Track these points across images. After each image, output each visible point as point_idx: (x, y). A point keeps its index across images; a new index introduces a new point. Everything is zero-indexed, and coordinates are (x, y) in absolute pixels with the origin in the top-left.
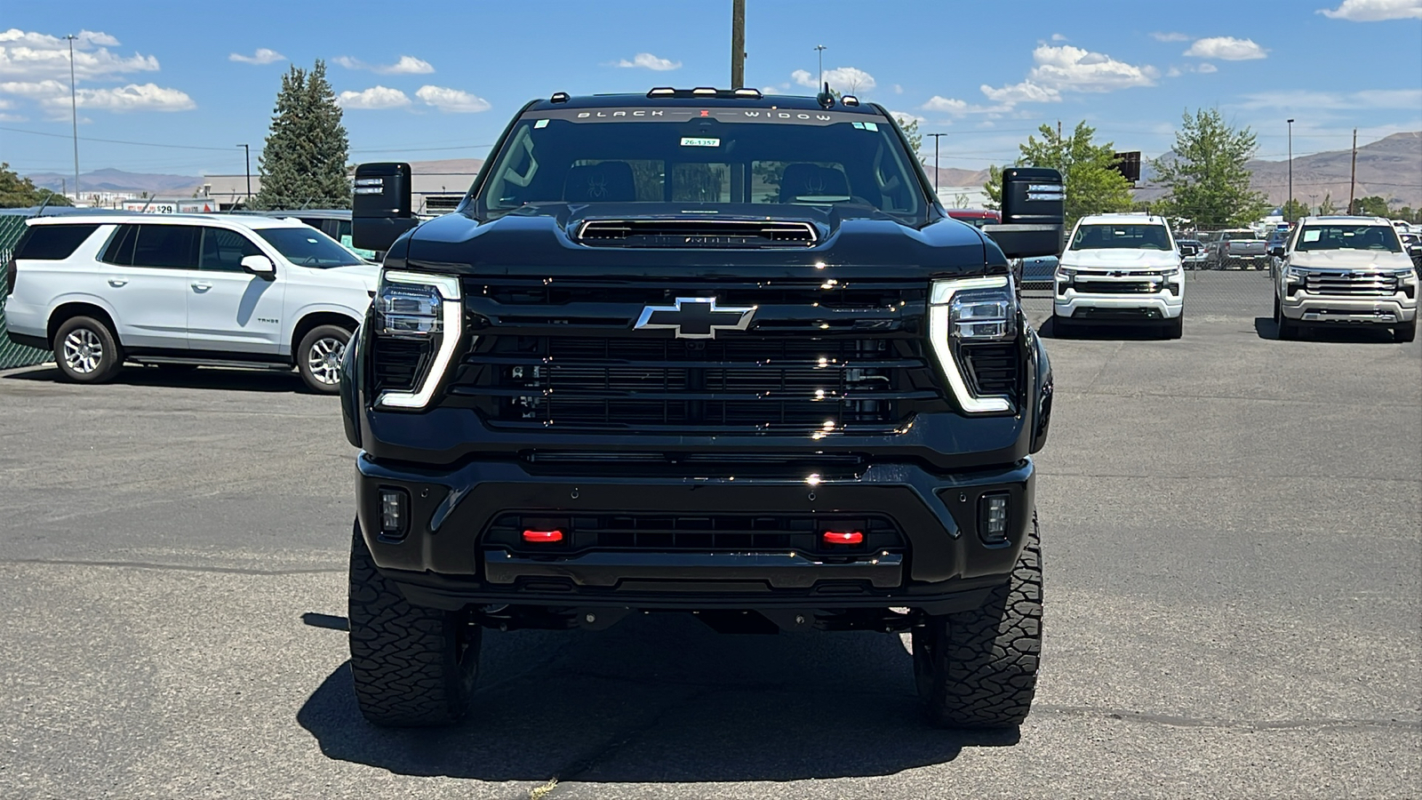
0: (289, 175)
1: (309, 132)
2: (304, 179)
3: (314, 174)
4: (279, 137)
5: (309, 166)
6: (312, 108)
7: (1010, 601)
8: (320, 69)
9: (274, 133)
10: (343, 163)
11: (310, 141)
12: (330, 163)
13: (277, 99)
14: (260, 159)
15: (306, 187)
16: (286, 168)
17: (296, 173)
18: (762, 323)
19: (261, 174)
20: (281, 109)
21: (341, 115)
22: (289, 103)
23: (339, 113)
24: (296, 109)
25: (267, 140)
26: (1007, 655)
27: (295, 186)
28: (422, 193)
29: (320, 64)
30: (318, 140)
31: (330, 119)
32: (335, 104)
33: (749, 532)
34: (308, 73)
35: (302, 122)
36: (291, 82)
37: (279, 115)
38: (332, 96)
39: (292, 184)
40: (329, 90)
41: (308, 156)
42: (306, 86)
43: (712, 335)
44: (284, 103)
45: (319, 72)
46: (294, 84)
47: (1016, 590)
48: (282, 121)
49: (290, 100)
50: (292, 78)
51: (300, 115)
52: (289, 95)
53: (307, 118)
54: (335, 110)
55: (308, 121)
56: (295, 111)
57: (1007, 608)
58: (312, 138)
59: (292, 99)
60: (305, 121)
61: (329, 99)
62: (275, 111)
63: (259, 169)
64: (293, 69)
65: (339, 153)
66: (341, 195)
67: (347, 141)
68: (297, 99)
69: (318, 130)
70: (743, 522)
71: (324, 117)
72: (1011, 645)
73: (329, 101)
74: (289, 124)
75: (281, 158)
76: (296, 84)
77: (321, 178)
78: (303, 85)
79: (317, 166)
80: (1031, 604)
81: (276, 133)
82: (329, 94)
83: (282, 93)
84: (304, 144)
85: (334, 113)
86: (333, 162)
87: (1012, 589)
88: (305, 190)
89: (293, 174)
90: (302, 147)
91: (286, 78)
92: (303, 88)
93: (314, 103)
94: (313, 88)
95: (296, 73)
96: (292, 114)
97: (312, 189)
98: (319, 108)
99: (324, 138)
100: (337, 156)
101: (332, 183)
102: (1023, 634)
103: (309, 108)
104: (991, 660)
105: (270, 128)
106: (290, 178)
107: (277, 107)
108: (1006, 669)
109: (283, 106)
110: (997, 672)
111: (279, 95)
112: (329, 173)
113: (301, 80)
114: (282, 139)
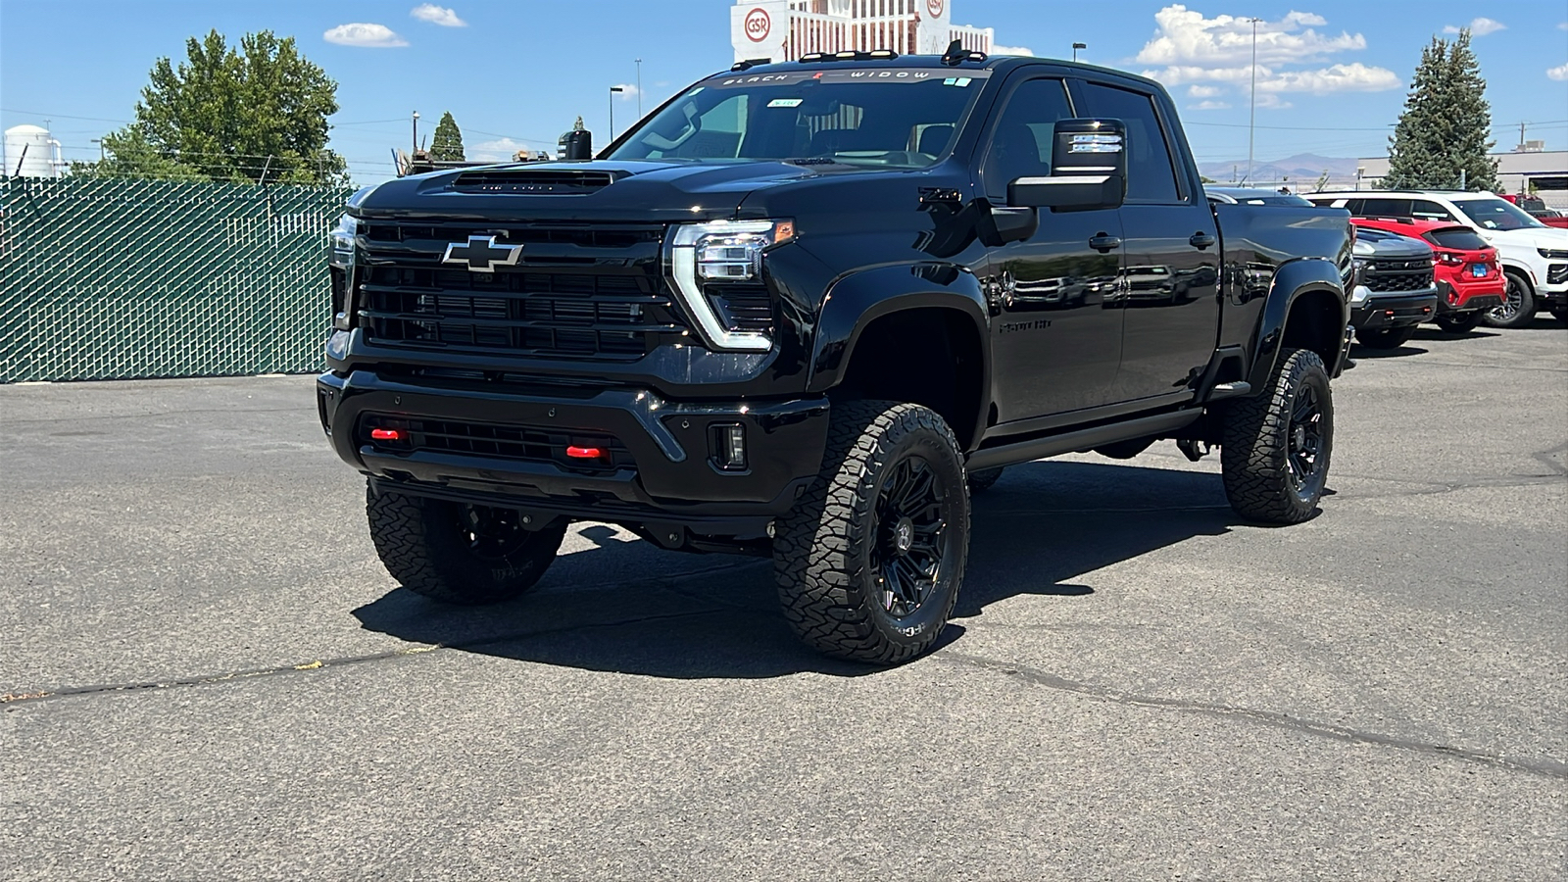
0: (1420, 155)
1: (1446, 107)
2: (1436, 160)
3: (1449, 153)
4: (1414, 115)
5: (1443, 145)
6: (1452, 81)
7: (819, 534)
8: (1464, 39)
9: (1408, 110)
10: (1482, 140)
11: (1446, 118)
12: (1467, 140)
13: (1416, 74)
14: (1390, 139)
15: (1437, 167)
16: (1417, 147)
17: (1427, 152)
18: (527, 259)
19: (1390, 155)
20: (1419, 83)
21: (1484, 87)
22: (1427, 77)
23: (1482, 85)
24: (1434, 83)
25: (1400, 118)
26: (819, 586)
27: (1425, 166)
28: (1524, 174)
29: (1464, 33)
30: (1455, 116)
31: (1470, 93)
32: (1478, 76)
33: (520, 442)
34: (1451, 43)
35: (1439, 96)
36: (1431, 54)
37: (1415, 90)
38: (1475, 67)
39: (1422, 165)
40: (1473, 61)
41: (1443, 134)
42: (1447, 58)
43: (491, 269)
44: (1422, 78)
45: (1463, 42)
46: (1434, 56)
47: (826, 524)
48: (1418, 97)
49: (1428, 74)
50: (1433, 51)
51: (1438, 89)
52: (1428, 68)
53: (1445, 93)
54: (1478, 82)
55: (1446, 96)
56: (1433, 86)
57: (816, 541)
58: (1448, 114)
59: (1431, 73)
60: (1442, 96)
61: (1472, 70)
62: (1412, 87)
63: (1389, 149)
64: (1434, 40)
65: (1478, 129)
66: (1476, 174)
67: (1489, 116)
68: (1437, 74)
69: (1456, 105)
70: (514, 433)
71: (1464, 90)
72: (821, 577)
73: (1472, 73)
74: (1426, 100)
75: (1412, 137)
76: (1437, 56)
77: (1454, 157)
78: (1444, 57)
79: (1452, 144)
80: (838, 539)
81: (1411, 110)
82: (1472, 65)
83: (1420, 67)
84: (1439, 121)
85: (1476, 86)
86: (1470, 140)
87: (822, 523)
88: (1436, 170)
89: (1424, 153)
90: (1437, 124)
91: (1426, 51)
92: (1444, 60)
93: (1455, 75)
94: (1455, 59)
95: (1438, 45)
96: (1428, 88)
97: (1444, 169)
98: (1459, 81)
99: (1461, 113)
100: (1475, 132)
101: (1467, 163)
102: (830, 567)
103: (1448, 81)
104: (806, 589)
105: (1405, 105)
106: (1421, 158)
107: (1415, 82)
108: (820, 599)
109: (1420, 81)
110: (815, 602)
111: (1417, 69)
112: (1465, 151)
113: (1443, 52)
114: (1416, 116)
